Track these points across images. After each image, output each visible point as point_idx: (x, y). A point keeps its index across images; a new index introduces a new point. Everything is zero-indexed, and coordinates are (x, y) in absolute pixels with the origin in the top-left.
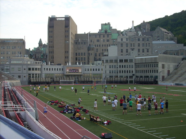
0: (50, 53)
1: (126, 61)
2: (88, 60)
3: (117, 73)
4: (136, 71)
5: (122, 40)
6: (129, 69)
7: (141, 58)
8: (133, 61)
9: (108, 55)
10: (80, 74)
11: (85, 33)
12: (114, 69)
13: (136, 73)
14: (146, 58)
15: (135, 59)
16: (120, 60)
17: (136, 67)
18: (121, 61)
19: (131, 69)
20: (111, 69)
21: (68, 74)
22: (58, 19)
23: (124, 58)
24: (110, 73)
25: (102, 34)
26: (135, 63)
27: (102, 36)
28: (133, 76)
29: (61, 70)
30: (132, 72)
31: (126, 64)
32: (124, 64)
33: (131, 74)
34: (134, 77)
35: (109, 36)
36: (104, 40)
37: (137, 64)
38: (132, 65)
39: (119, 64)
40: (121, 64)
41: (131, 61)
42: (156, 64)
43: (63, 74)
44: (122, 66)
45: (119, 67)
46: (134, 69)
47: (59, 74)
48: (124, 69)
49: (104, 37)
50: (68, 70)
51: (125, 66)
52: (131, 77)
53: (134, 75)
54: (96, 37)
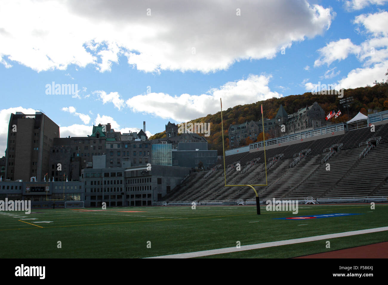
0: (10, 165)
1: (113, 175)
2: (71, 176)
3: (102, 191)
4: (127, 188)
5: (112, 146)
6: (116, 186)
7: (132, 171)
8: (123, 175)
9: (92, 167)
10: (47, 193)
11: (69, 136)
12: (97, 186)
13: (127, 191)
14: (137, 171)
15: (125, 172)
16: (105, 174)
17: (127, 183)
18: (107, 175)
19: (119, 186)
20: (94, 186)
21: (28, 194)
22: (27, 117)
23: (110, 170)
24: (92, 191)
25: (93, 138)
26: (126, 178)
27: (92, 141)
28: (123, 196)
29: (18, 188)
30: (121, 189)
31: (113, 179)
32: (110, 179)
33: (119, 193)
35: (103, 141)
36: (94, 148)
37: (128, 179)
38: (121, 181)
39: (104, 179)
40: (107, 179)
41: (120, 175)
42: (149, 177)
43: (21, 194)
44: (108, 181)
45: (103, 183)
46: (123, 186)
47: (15, 194)
48: (110, 186)
49: (95, 143)
50: (28, 189)
51: (112, 181)
52: (119, 197)
53: (123, 194)
54: (83, 143)
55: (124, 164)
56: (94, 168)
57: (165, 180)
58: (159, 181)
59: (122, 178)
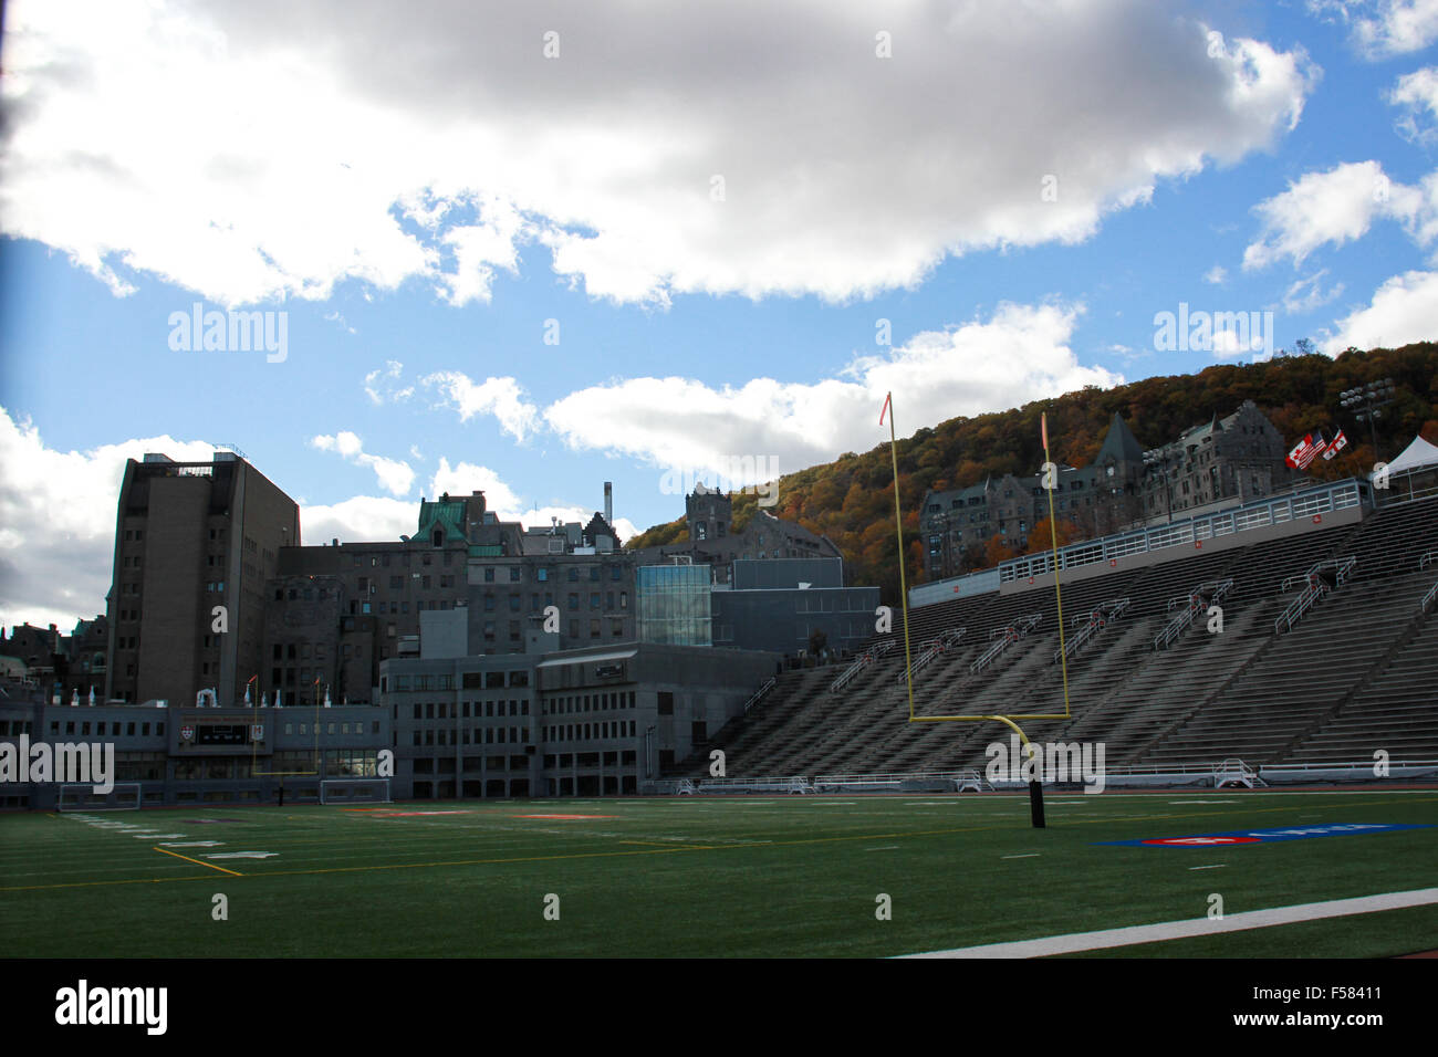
0: (122, 646)
1: (496, 681)
2: (341, 686)
3: (454, 742)
4: (545, 729)
5: (490, 574)
6: (508, 721)
7: (564, 666)
8: (531, 682)
9: (418, 654)
10: (255, 750)
11: (335, 541)
12: (436, 724)
13: (545, 739)
14: (582, 666)
15: (540, 669)
16: (466, 677)
17: (545, 712)
18: (471, 682)
19: (518, 721)
20: (424, 723)
21: (188, 751)
22: (183, 471)
23: (485, 663)
24: (417, 741)
25: (419, 547)
26: (541, 693)
27: (417, 558)
28: (532, 759)
29: (153, 730)
30: (525, 733)
31: (494, 696)
32: (485, 696)
33: (518, 749)
34: (534, 762)
35: (457, 557)
36: (426, 579)
37: (549, 697)
38: (525, 703)
39: (461, 697)
40: (472, 697)
41: (520, 680)
42: (627, 690)
43: (165, 752)
44: (478, 706)
45: (459, 711)
46: (531, 722)
47: (142, 752)
48: (484, 722)
49: (427, 563)
50: (188, 734)
51: (490, 705)
52: (519, 762)
53: (531, 750)
54: (387, 564)
55: (534, 640)
56: (424, 656)
57: (684, 700)
58: (666, 704)
59: (529, 694)
